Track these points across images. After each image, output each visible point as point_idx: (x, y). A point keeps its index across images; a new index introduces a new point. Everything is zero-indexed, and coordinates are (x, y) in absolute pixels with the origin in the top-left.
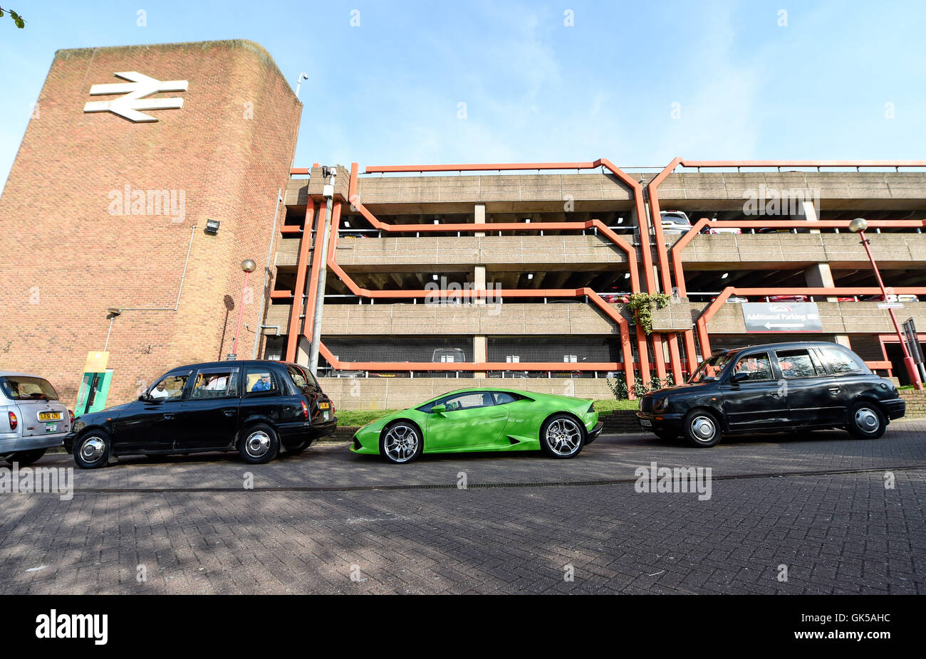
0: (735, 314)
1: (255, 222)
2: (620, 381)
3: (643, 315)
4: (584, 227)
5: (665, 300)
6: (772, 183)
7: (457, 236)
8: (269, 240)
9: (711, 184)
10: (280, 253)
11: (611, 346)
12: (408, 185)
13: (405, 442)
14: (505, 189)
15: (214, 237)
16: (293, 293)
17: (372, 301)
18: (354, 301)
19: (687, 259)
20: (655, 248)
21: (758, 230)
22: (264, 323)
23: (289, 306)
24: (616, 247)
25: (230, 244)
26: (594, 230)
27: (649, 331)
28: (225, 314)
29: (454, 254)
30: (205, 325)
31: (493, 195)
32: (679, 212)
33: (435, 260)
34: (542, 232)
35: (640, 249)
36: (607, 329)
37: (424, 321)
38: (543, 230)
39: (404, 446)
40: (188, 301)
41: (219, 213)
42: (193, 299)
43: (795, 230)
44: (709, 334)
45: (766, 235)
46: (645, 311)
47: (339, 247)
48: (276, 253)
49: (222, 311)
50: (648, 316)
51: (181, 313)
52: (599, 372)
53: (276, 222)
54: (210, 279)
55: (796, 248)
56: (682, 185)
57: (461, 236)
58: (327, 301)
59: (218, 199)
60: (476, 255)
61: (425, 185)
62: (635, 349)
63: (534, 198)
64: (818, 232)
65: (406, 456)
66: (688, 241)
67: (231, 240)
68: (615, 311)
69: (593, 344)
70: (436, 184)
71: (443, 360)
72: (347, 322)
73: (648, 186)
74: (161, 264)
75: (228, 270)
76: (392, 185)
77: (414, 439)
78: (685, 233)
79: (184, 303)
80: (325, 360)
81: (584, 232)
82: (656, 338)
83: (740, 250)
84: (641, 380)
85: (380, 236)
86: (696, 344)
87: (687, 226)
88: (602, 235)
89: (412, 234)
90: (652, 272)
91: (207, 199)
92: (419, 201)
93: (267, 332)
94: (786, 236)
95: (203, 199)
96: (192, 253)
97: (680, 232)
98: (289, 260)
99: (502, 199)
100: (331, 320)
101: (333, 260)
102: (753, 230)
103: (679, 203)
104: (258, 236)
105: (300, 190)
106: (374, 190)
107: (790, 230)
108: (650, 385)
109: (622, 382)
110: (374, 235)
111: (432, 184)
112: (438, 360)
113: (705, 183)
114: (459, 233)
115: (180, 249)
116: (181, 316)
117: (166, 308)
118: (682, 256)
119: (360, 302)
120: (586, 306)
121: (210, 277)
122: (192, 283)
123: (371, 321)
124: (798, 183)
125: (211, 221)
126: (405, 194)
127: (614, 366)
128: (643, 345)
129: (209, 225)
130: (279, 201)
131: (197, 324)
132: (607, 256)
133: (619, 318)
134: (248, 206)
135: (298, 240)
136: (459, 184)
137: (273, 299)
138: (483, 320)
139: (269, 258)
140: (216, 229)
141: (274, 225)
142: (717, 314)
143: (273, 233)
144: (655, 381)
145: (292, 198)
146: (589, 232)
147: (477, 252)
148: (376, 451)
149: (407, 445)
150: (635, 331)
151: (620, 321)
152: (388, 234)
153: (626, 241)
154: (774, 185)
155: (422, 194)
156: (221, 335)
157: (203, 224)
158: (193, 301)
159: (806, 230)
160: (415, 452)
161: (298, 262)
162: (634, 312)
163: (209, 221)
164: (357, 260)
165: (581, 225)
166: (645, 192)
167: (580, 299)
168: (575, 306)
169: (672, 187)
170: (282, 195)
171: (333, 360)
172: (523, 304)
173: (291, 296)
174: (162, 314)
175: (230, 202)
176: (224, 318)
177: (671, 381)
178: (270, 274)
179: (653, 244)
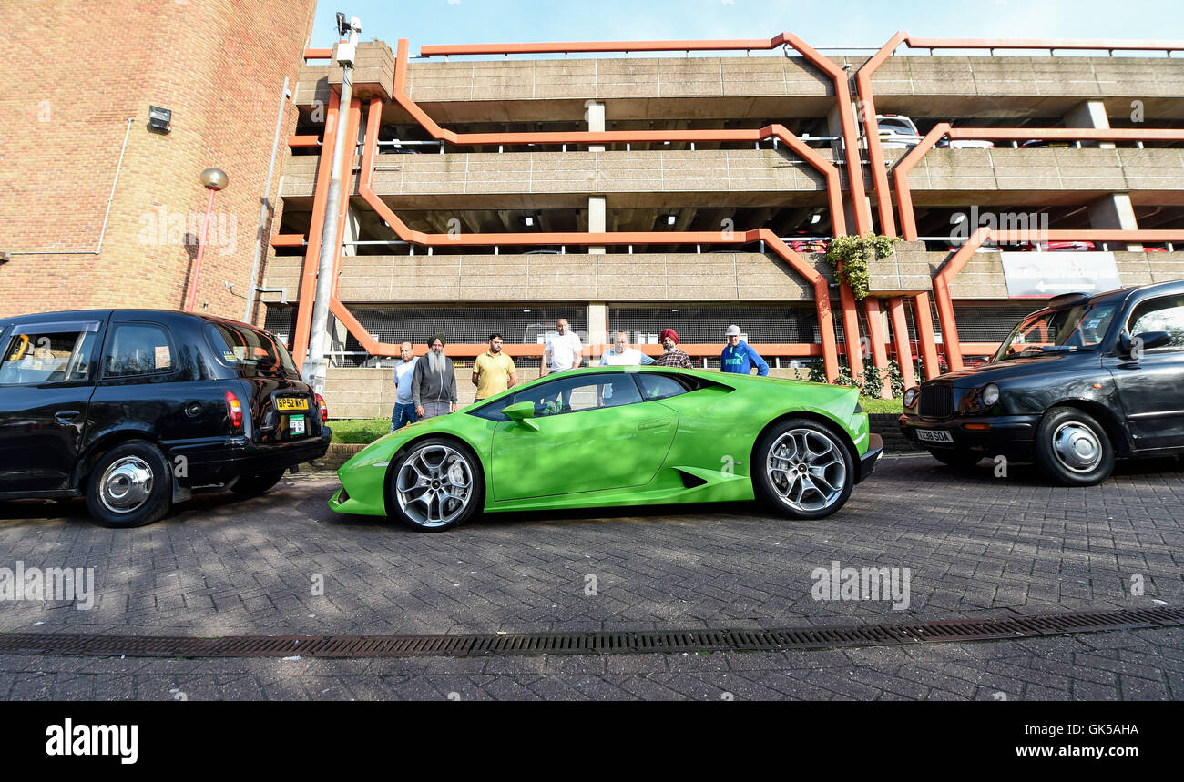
0: (991, 270)
1: (240, 123)
2: (816, 371)
3: (853, 269)
4: (758, 137)
5: (889, 245)
6: (1043, 72)
7: (562, 151)
8: (268, 156)
9: (951, 73)
10: (288, 177)
11: (801, 318)
12: (486, 73)
13: (444, 481)
14: (636, 79)
15: (164, 137)
16: (306, 239)
17: (430, 250)
18: (403, 249)
19: (917, 187)
20: (868, 169)
21: (1022, 143)
22: (260, 283)
23: (301, 257)
24: (808, 167)
25: (194, 151)
26: (772, 141)
27: (864, 294)
28: (186, 263)
29: (557, 178)
30: (149, 279)
31: (617, 88)
32: (900, 118)
33: (528, 187)
34: (693, 145)
35: (845, 169)
36: (794, 292)
37: (510, 281)
38: (693, 141)
39: (441, 491)
40: (119, 238)
41: (173, 99)
42: (127, 235)
43: (1078, 144)
44: (953, 300)
45: (1036, 149)
46: (857, 262)
47: (379, 166)
48: (282, 178)
49: (181, 258)
50: (861, 270)
51: (106, 258)
52: (781, 358)
53: (282, 130)
54: (156, 204)
55: (1079, 170)
56: (908, 73)
57: (567, 150)
58: (361, 251)
59: (172, 76)
60: (591, 179)
61: (512, 73)
62: (840, 323)
63: (681, 93)
64: (1112, 146)
65: (447, 513)
66: (919, 158)
67: (196, 145)
68: (807, 265)
69: (774, 316)
70: (529, 72)
71: (540, 340)
72: (390, 282)
73: (856, 75)
74: (76, 180)
75: (189, 192)
76: (460, 73)
77: (465, 475)
78: (912, 147)
79: (112, 242)
80: (358, 342)
81: (757, 145)
82: (871, 305)
83: (997, 173)
84: (848, 370)
85: (442, 151)
86: (934, 315)
87: (914, 137)
88: (786, 149)
89: (491, 148)
90: (863, 205)
91: (153, 75)
92: (502, 98)
93: (263, 297)
94: (1065, 151)
95: (145, 76)
96: (126, 162)
97: (903, 146)
98: (301, 189)
99: (632, 95)
100: (367, 280)
101: (368, 186)
102: (1015, 144)
103: (902, 102)
104: (248, 146)
105: (320, 81)
106: (434, 81)
107: (1071, 142)
108: (863, 378)
109: (819, 374)
110: (435, 150)
111: (523, 72)
112: (533, 340)
113: (942, 72)
114: (564, 147)
115: (107, 156)
116: (106, 263)
117: (83, 251)
118: (909, 181)
119: (412, 252)
120: (761, 257)
121: (156, 201)
122: (126, 210)
123: (428, 281)
124: (1082, 72)
125: (158, 110)
126: (479, 86)
127: (805, 349)
128: (851, 316)
129: (154, 115)
130: (284, 97)
131: (134, 277)
132: (796, 181)
133: (813, 275)
134: (227, 96)
135: (316, 157)
136: (564, 71)
137: (276, 247)
138: (602, 278)
139: (268, 183)
140: (166, 123)
141: (277, 133)
142: (964, 270)
143: (275, 145)
144: (871, 371)
145: (305, 93)
146: (766, 145)
147: (592, 174)
148: (378, 506)
149: (449, 488)
150: (839, 296)
151: (815, 280)
152: (453, 148)
153: (823, 158)
154: (1047, 76)
155: (507, 86)
156: (180, 298)
157: (144, 117)
158: (127, 239)
159: (1093, 143)
160: (465, 503)
161: (314, 193)
162: (836, 266)
163: (152, 108)
164: (406, 187)
165: (754, 134)
166: (853, 84)
167: (752, 247)
168: (746, 257)
169: (892, 77)
170: (290, 87)
171: (370, 341)
172: (665, 255)
173: (303, 242)
174: (75, 260)
175: (193, 82)
176: (185, 270)
177: (897, 372)
178: (271, 210)
179: (865, 162)
